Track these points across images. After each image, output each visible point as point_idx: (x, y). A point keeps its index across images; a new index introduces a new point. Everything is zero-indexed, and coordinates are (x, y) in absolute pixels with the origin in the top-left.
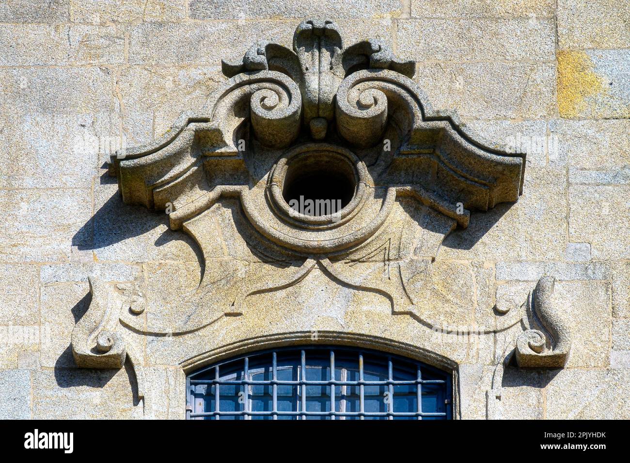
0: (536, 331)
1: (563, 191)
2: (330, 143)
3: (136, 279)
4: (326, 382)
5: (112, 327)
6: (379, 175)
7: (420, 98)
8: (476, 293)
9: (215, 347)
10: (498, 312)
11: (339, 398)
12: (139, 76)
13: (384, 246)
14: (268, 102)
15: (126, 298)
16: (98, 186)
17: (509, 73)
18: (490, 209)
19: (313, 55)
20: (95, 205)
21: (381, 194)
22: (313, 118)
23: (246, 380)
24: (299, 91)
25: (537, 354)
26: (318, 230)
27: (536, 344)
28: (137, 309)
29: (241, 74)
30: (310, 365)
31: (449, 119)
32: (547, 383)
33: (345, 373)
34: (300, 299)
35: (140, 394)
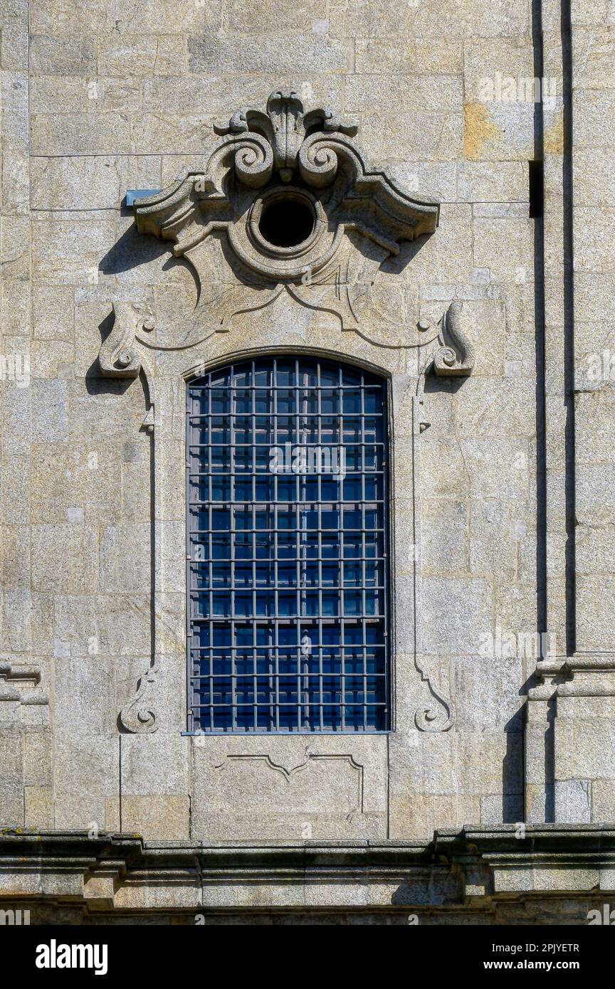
0: (449, 348)
1: (468, 224)
2: (293, 186)
3: (148, 299)
4: (292, 387)
5: (130, 343)
6: (332, 212)
7: (361, 156)
8: (404, 311)
9: (209, 359)
10: (422, 330)
11: (303, 399)
12: (150, 122)
13: (335, 272)
14: (248, 159)
15: (141, 317)
16: (119, 219)
17: (429, 122)
18: (414, 239)
19: (282, 117)
20: (117, 234)
21: (333, 229)
22: (282, 168)
23: (232, 386)
24: (271, 150)
25: (449, 368)
26: (286, 259)
27: (449, 360)
28: (149, 327)
29: (228, 135)
30: (280, 371)
31: (382, 174)
32: (458, 389)
33: (306, 377)
34: (273, 318)
35: (151, 402)
